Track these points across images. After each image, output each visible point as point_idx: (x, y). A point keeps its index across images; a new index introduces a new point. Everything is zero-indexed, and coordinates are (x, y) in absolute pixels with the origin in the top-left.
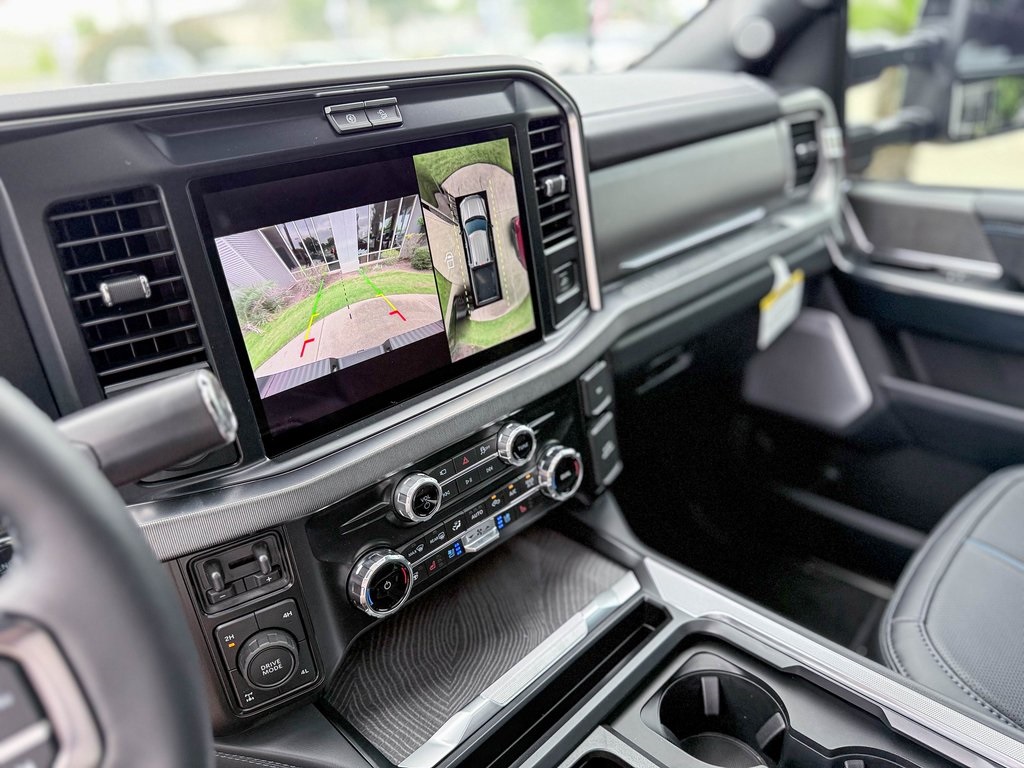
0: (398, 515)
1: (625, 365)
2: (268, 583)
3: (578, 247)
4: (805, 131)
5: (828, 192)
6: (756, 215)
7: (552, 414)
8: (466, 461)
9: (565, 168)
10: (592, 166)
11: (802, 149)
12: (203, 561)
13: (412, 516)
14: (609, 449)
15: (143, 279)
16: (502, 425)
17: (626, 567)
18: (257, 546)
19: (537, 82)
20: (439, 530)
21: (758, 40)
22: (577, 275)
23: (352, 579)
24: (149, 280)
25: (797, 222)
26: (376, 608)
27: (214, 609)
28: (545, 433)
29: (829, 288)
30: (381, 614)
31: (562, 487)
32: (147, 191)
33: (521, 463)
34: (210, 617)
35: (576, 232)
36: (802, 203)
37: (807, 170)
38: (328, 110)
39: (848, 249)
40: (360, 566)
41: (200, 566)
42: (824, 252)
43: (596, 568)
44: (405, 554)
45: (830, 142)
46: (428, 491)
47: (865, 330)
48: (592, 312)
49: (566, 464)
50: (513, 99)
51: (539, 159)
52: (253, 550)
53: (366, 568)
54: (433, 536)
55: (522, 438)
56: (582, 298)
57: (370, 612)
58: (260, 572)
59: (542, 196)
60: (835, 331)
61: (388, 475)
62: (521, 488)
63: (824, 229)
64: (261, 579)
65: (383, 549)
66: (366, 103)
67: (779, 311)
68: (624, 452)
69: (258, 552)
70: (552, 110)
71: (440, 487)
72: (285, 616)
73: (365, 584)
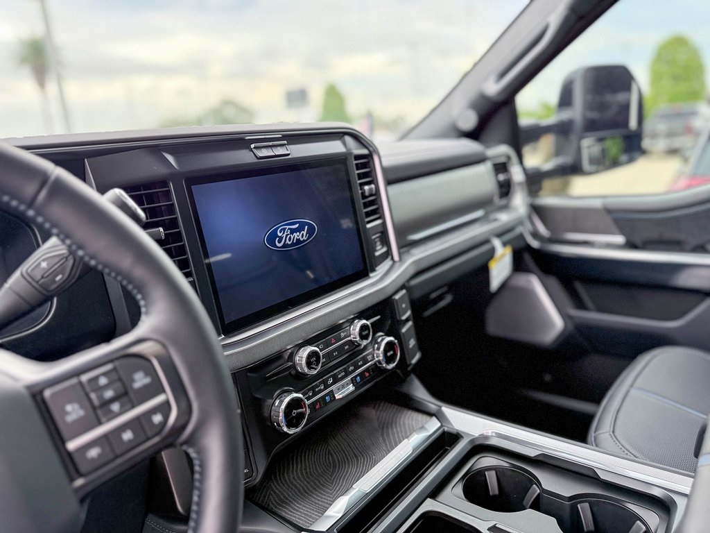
0: (297, 371)
1: (417, 294)
3: (384, 224)
4: (501, 167)
5: (519, 201)
6: (479, 213)
7: (379, 317)
8: (333, 341)
9: (374, 181)
10: (389, 182)
11: (502, 177)
13: (306, 370)
14: (412, 343)
15: (161, 229)
16: (351, 321)
17: (430, 414)
19: (356, 137)
20: (320, 383)
21: (469, 120)
22: (385, 240)
23: (272, 414)
24: (164, 231)
25: (504, 218)
26: (289, 426)
28: (377, 327)
29: (528, 258)
30: (292, 431)
31: (389, 360)
32: (164, 183)
33: (365, 343)
35: (382, 217)
36: (505, 208)
37: (505, 189)
38: (253, 146)
39: (535, 235)
40: (277, 403)
42: (521, 236)
43: (412, 418)
44: (304, 395)
45: (517, 174)
46: (313, 354)
47: (553, 282)
48: (394, 262)
49: (390, 346)
50: (344, 144)
51: (360, 176)
53: (281, 402)
54: (317, 386)
55: (364, 328)
56: (388, 254)
57: (285, 429)
59: (364, 197)
60: (535, 285)
61: (289, 347)
62: (365, 362)
63: (520, 222)
65: (290, 392)
66: (271, 144)
67: (500, 269)
68: (421, 345)
70: (365, 152)
71: (321, 354)
73: (281, 414)
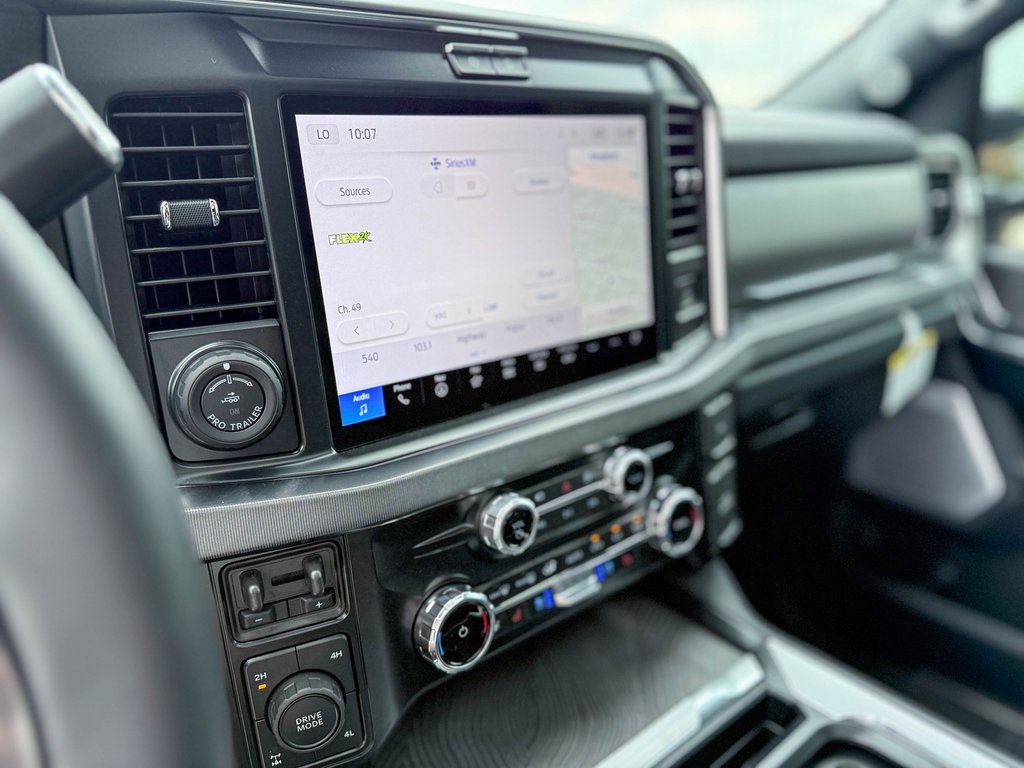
0: (482, 542)
1: (750, 406)
2: (317, 610)
3: (704, 261)
4: (941, 180)
5: (963, 247)
6: (884, 262)
7: (670, 445)
8: (566, 486)
9: (699, 164)
10: (732, 172)
11: (941, 198)
12: (240, 571)
13: (500, 545)
14: (727, 502)
15: (213, 204)
16: (609, 451)
17: (742, 648)
18: (310, 560)
20: (529, 571)
21: (892, 83)
22: (702, 291)
23: (419, 620)
24: (220, 209)
25: (931, 277)
26: (447, 659)
27: (246, 635)
28: (661, 466)
29: (957, 362)
30: (454, 668)
31: (677, 536)
32: (231, 99)
33: (631, 498)
34: (239, 645)
35: (703, 241)
36: (935, 258)
37: (942, 221)
38: (449, 47)
39: (979, 317)
40: (432, 603)
41: (235, 577)
42: (952, 320)
43: (703, 649)
44: (487, 593)
45: (968, 196)
46: (522, 515)
47: (1000, 411)
48: (713, 337)
49: (683, 510)
50: (651, 76)
51: (676, 150)
52: (303, 564)
53: (439, 606)
54: (520, 576)
55: (635, 468)
56: (704, 320)
57: (439, 663)
58: (309, 594)
59: (675, 194)
61: (473, 491)
62: (627, 532)
64: (310, 604)
65: (460, 585)
66: (490, 48)
68: (743, 509)
69: (310, 566)
70: (689, 101)
71: (537, 512)
72: (334, 656)
73: (437, 625)
